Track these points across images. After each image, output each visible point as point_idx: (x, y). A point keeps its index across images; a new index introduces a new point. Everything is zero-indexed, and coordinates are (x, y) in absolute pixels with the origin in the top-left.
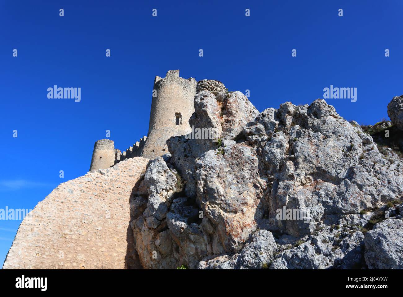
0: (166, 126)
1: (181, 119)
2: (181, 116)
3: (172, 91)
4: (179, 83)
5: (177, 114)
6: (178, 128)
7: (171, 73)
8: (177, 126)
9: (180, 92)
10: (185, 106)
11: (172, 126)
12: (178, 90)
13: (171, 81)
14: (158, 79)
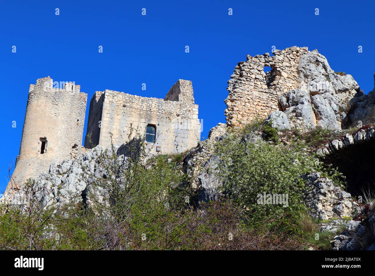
0: (28, 156)
1: (47, 145)
2: (47, 141)
3: (38, 108)
4: (47, 96)
5: (41, 139)
6: (41, 158)
7: (39, 82)
8: (40, 155)
9: (47, 109)
10: (53, 126)
11: (35, 156)
12: (45, 106)
13: (39, 95)
14: (32, 88)
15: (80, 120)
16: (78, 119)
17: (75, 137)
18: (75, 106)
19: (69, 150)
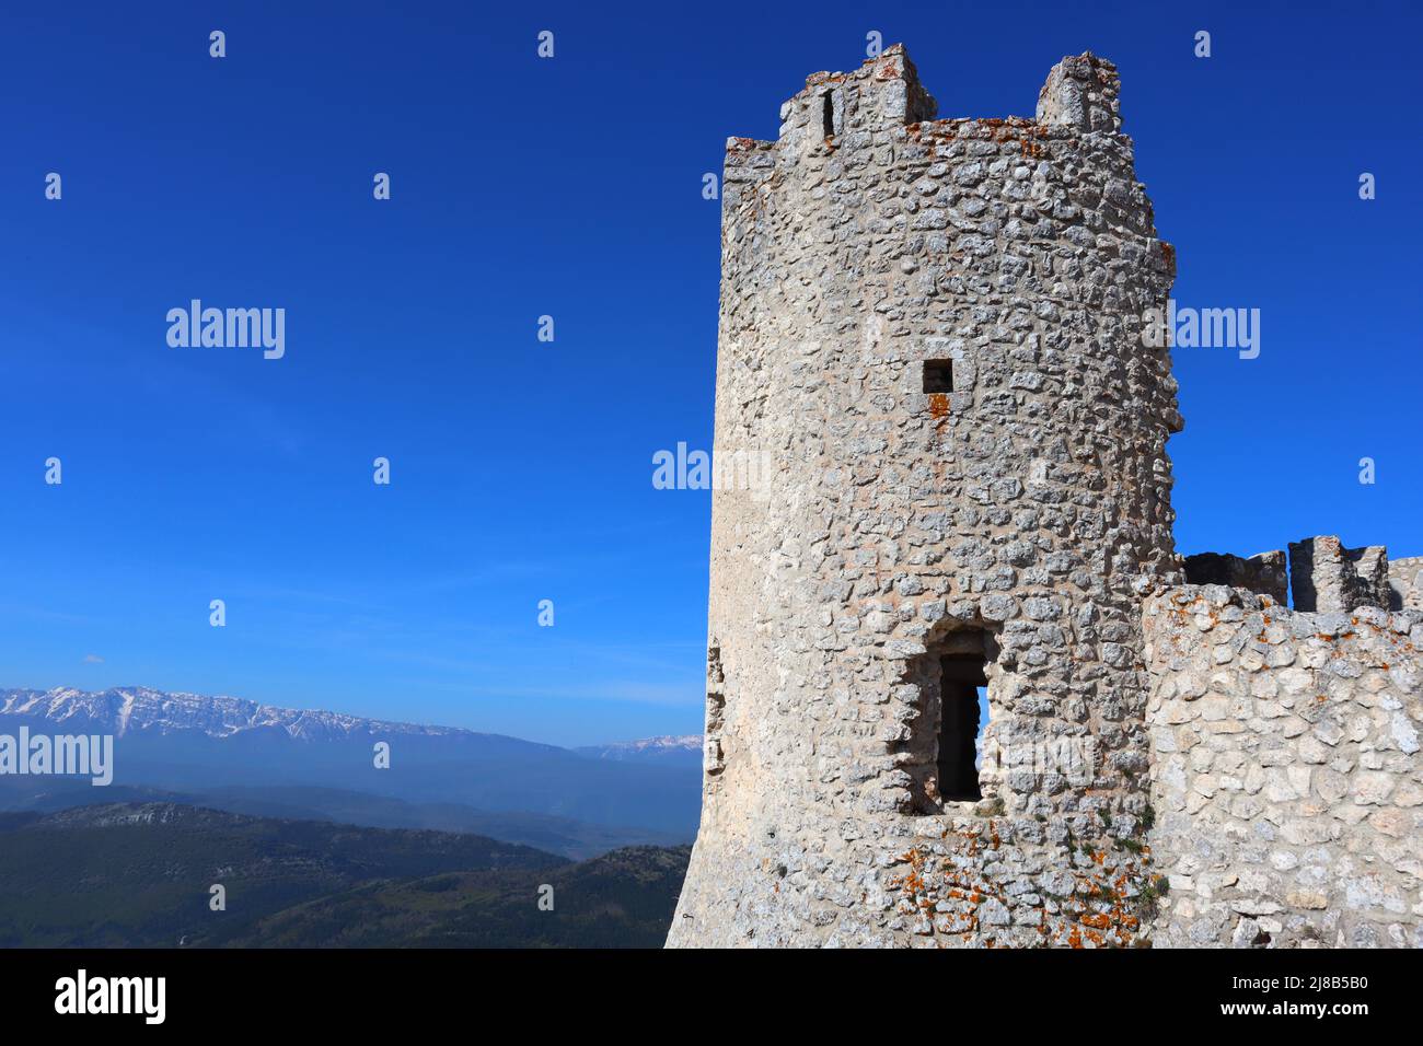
15: (957, 357)
16: (930, 355)
17: (920, 555)
18: (877, 251)
19: (871, 711)
